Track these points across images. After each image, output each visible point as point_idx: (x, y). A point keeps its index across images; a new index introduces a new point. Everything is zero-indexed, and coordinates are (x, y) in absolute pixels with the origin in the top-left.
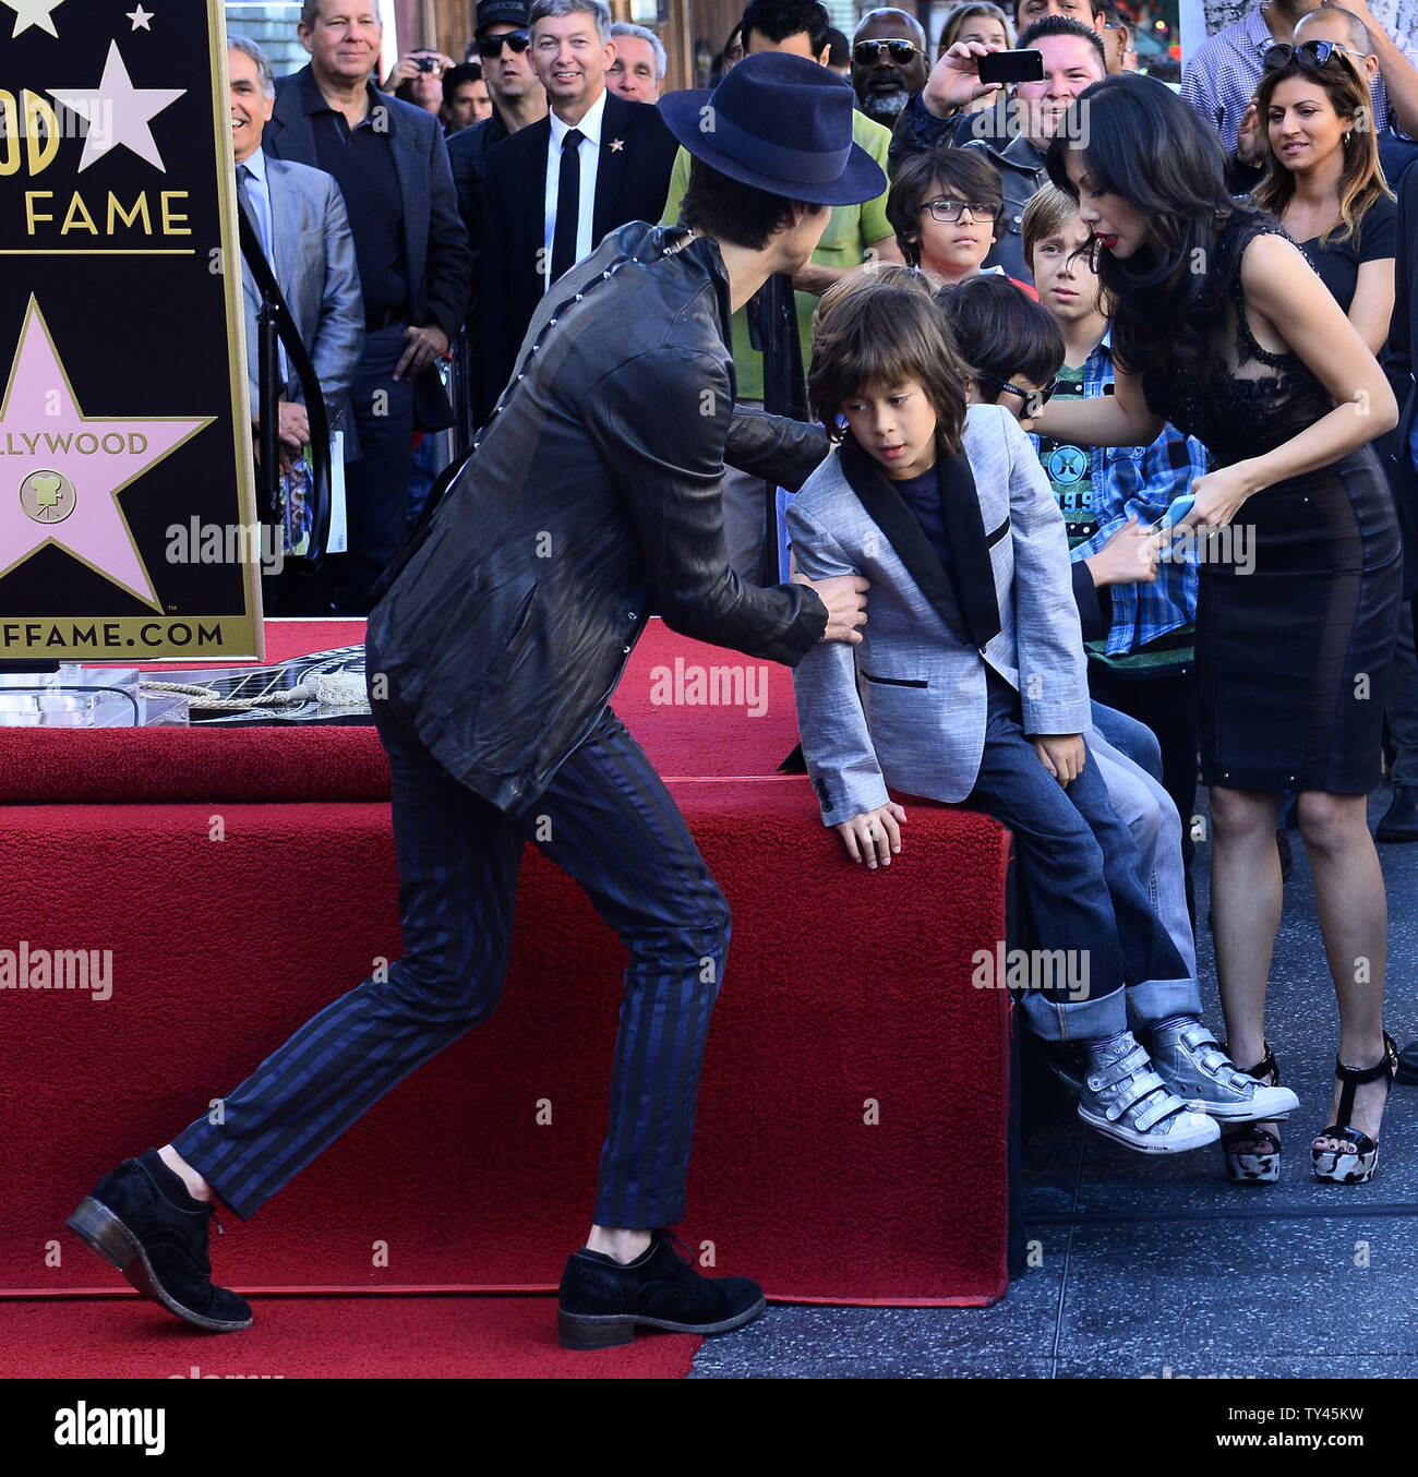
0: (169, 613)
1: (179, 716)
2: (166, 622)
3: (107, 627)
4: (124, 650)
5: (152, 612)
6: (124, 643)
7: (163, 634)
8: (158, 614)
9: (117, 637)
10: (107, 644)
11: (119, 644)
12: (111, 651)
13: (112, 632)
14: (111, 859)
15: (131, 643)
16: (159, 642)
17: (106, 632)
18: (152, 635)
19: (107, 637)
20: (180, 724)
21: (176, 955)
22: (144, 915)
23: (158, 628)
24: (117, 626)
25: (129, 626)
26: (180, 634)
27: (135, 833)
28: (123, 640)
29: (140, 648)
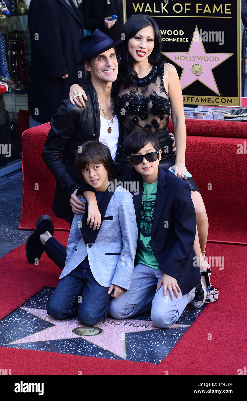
0: (221, 96)
1: (222, 118)
2: (221, 98)
3: (208, 98)
4: (211, 104)
5: (218, 96)
6: (212, 102)
7: (220, 101)
8: (219, 96)
9: (210, 101)
10: (208, 102)
11: (210, 102)
12: (209, 104)
13: (209, 99)
14: (207, 148)
15: (213, 102)
16: (219, 102)
17: (208, 99)
18: (217, 101)
19: (208, 100)
20: (222, 120)
21: (220, 170)
22: (213, 161)
23: (219, 99)
24: (210, 98)
25: (213, 98)
26: (223, 101)
27: (212, 143)
28: (211, 101)
29: (215, 103)
